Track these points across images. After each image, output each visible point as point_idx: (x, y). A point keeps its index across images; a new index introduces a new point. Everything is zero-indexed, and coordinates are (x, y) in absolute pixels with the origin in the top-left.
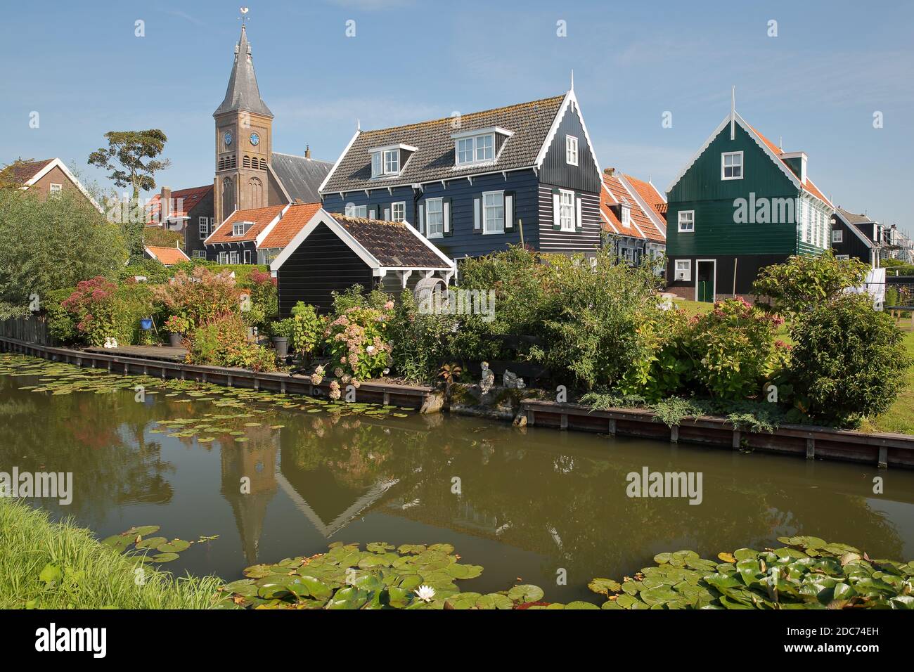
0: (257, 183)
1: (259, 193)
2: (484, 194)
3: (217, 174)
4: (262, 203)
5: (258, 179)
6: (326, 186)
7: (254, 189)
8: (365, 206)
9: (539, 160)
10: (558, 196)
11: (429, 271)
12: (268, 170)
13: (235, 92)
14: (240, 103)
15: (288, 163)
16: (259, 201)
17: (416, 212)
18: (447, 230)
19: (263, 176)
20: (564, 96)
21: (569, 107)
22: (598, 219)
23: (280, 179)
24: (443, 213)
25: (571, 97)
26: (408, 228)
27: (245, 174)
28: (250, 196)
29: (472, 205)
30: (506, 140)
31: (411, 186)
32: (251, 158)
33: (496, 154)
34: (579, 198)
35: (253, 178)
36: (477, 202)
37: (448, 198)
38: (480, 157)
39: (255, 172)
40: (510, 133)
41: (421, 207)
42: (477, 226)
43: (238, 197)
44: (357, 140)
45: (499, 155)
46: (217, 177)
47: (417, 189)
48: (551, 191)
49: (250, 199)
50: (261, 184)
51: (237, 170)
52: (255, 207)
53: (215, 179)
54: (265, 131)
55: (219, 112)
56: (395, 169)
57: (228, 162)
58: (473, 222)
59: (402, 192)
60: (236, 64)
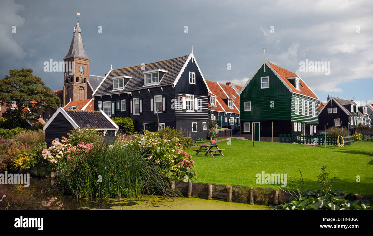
0: (82, 89)
1: (83, 93)
2: (155, 96)
3: (64, 85)
4: (84, 97)
5: (83, 87)
6: (96, 93)
7: (81, 92)
8: (110, 102)
9: (175, 83)
10: (185, 97)
11: (105, 130)
12: (87, 83)
13: (73, 49)
14: (75, 54)
15: (97, 80)
16: (83, 97)
17: (130, 104)
18: (141, 111)
19: (85, 86)
20: (189, 56)
21: (191, 60)
22: (207, 106)
23: (93, 87)
24: (139, 104)
25: (192, 56)
26: (102, 113)
27: (76, 85)
28: (79, 95)
29: (150, 101)
30: (165, 74)
31: (127, 93)
32: (80, 78)
33: (160, 80)
34: (196, 97)
35: (80, 87)
36: (152, 100)
37: (141, 98)
38: (154, 81)
39: (80, 84)
40: (166, 71)
41: (131, 102)
42: (152, 110)
43: (73, 95)
44: (110, 73)
45: (161, 81)
46: (65, 86)
47: (130, 95)
48: (181, 95)
49: (79, 96)
50: (84, 89)
51: (73, 83)
52: (81, 100)
53: (64, 87)
54: (86, 66)
55: (66, 58)
56: (122, 86)
57: (69, 80)
58: (150, 108)
59: (124, 96)
60: (74, 37)
